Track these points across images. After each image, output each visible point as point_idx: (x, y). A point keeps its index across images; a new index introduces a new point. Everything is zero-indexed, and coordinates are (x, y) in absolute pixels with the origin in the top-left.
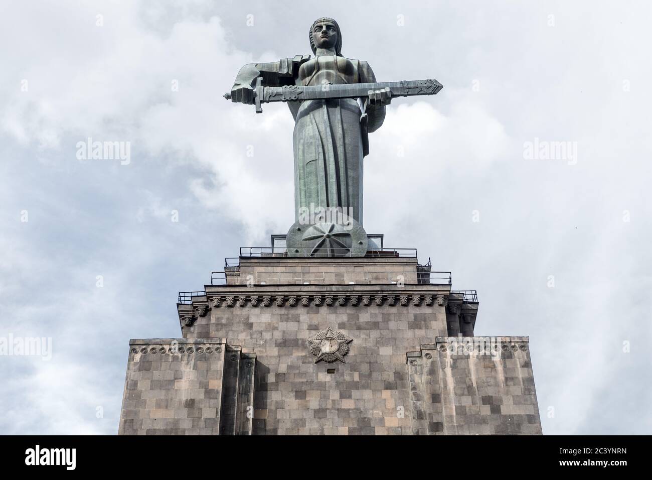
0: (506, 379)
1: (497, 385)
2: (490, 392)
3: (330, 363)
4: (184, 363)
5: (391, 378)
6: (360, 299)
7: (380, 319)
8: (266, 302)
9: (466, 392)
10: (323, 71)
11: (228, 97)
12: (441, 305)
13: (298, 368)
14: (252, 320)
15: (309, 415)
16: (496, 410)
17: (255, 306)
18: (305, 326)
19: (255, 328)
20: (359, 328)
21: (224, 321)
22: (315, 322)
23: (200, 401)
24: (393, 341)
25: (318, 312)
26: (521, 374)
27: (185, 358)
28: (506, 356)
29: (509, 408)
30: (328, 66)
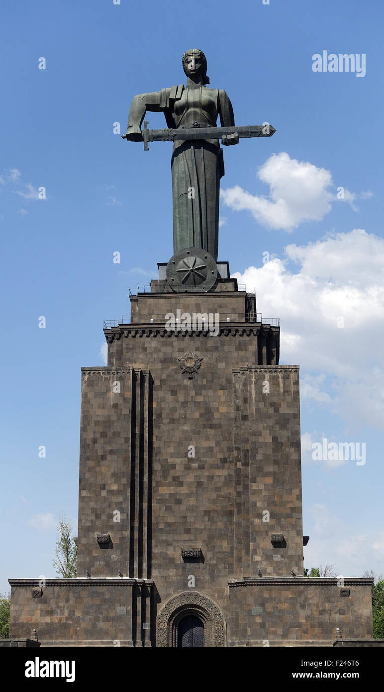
0: (284, 391)
1: (279, 395)
2: (275, 399)
3: (190, 373)
4: (111, 381)
5: (224, 384)
6: (207, 332)
7: (219, 344)
8: (154, 334)
9: (261, 400)
10: (191, 110)
12: (255, 335)
13: (173, 376)
14: (147, 345)
15: (178, 405)
16: (277, 410)
17: (148, 337)
18: (176, 349)
19: (148, 351)
20: (207, 350)
21: (131, 346)
22: (182, 347)
23: (120, 405)
24: (226, 359)
25: (184, 340)
26: (292, 388)
27: (112, 379)
28: (286, 378)
29: (284, 410)
30: (195, 105)
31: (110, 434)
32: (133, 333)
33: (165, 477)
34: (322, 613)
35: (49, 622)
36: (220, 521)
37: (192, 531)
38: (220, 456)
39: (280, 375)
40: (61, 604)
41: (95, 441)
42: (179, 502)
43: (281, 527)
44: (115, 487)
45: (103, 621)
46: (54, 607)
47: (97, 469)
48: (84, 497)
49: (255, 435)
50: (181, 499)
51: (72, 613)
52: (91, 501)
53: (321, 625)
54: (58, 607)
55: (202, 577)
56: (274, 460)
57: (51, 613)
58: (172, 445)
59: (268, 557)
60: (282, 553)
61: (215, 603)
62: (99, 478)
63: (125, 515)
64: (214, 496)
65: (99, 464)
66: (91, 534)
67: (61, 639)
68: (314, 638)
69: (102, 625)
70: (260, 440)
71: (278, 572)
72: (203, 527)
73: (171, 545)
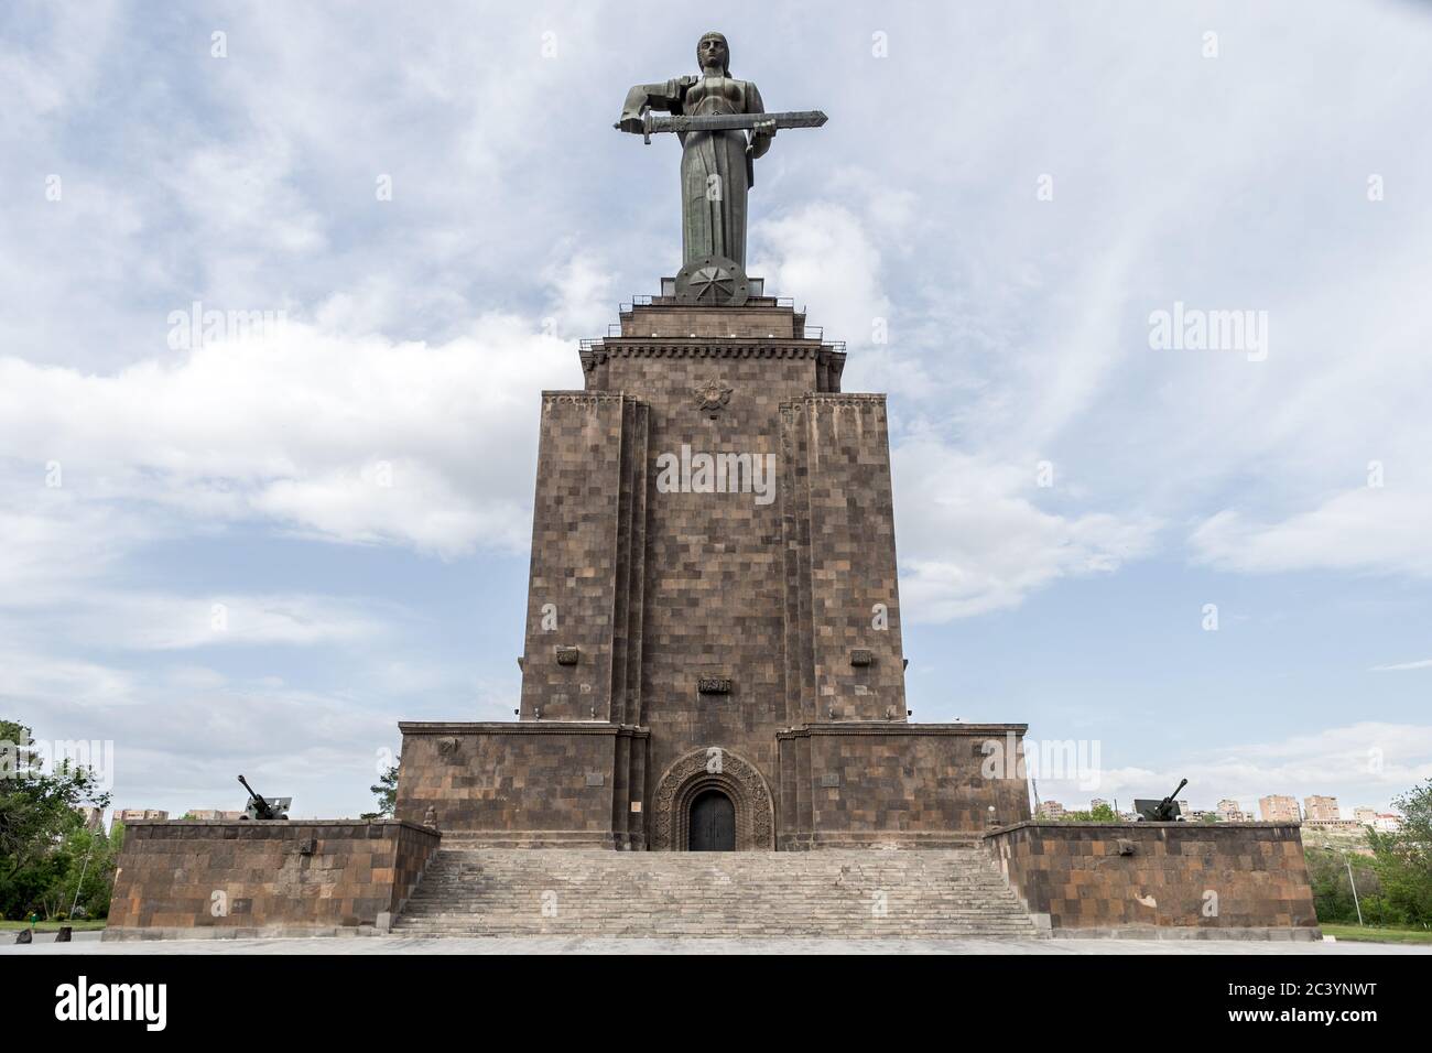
0: (864, 432)
1: (856, 437)
2: (850, 443)
3: (713, 410)
4: (588, 412)
5: (766, 426)
6: (740, 351)
7: (757, 370)
8: (657, 353)
9: (828, 443)
10: (711, 97)
11: (617, 127)
12: (812, 358)
13: (685, 414)
14: (646, 369)
16: (853, 459)
17: (648, 357)
18: (692, 376)
19: (648, 377)
20: (738, 379)
21: (621, 370)
22: (700, 373)
23: (604, 447)
24: (767, 390)
25: (702, 363)
26: (877, 428)
27: (590, 408)
28: (866, 411)
29: (864, 458)
30: (715, 91)
31: (584, 490)
32: (625, 351)
33: (672, 564)
34: (942, 783)
35: (467, 797)
36: (761, 634)
37: (715, 649)
38: (760, 533)
39: (857, 409)
40: (489, 767)
41: (559, 501)
42: (694, 603)
43: (867, 641)
44: (589, 573)
45: (562, 797)
46: (476, 772)
47: (561, 545)
48: (537, 588)
49: (820, 496)
50: (698, 599)
51: (507, 782)
52: (548, 594)
53: (941, 804)
54: (484, 772)
55: (731, 726)
56: (851, 535)
57: (470, 782)
58: (683, 514)
59: (846, 690)
60: (869, 683)
61: (754, 768)
62: (564, 558)
63: (605, 619)
64: (751, 594)
65: (564, 537)
66: (547, 649)
67: (487, 828)
68: (931, 829)
69: (560, 804)
70: (828, 502)
71: (864, 714)
72: (732, 643)
73: (681, 671)
